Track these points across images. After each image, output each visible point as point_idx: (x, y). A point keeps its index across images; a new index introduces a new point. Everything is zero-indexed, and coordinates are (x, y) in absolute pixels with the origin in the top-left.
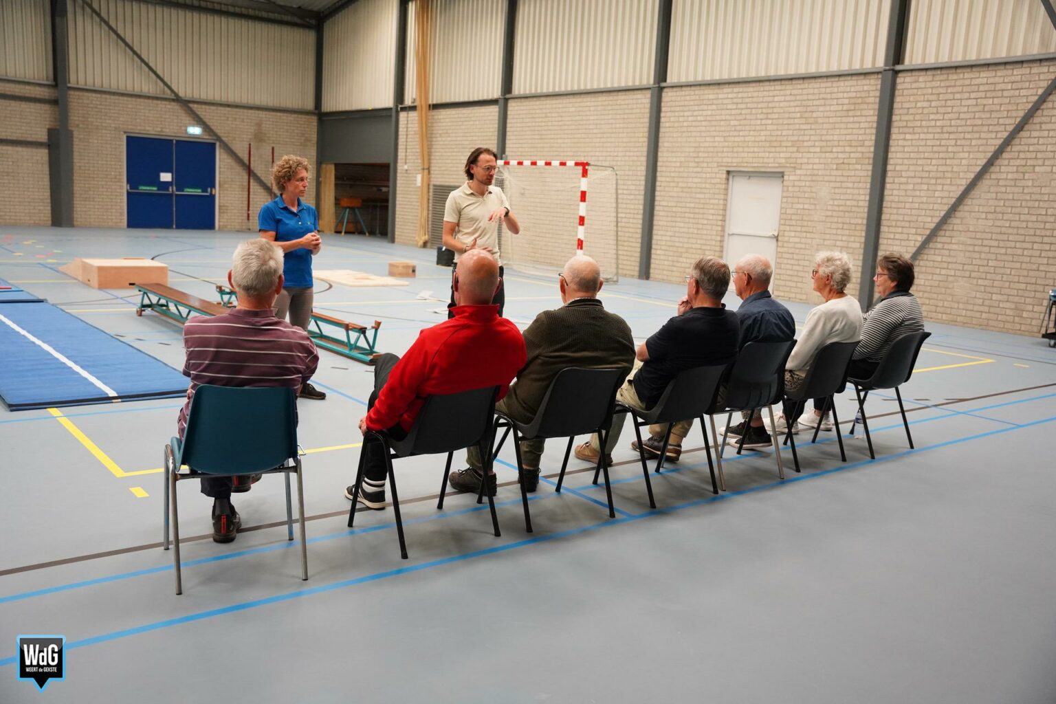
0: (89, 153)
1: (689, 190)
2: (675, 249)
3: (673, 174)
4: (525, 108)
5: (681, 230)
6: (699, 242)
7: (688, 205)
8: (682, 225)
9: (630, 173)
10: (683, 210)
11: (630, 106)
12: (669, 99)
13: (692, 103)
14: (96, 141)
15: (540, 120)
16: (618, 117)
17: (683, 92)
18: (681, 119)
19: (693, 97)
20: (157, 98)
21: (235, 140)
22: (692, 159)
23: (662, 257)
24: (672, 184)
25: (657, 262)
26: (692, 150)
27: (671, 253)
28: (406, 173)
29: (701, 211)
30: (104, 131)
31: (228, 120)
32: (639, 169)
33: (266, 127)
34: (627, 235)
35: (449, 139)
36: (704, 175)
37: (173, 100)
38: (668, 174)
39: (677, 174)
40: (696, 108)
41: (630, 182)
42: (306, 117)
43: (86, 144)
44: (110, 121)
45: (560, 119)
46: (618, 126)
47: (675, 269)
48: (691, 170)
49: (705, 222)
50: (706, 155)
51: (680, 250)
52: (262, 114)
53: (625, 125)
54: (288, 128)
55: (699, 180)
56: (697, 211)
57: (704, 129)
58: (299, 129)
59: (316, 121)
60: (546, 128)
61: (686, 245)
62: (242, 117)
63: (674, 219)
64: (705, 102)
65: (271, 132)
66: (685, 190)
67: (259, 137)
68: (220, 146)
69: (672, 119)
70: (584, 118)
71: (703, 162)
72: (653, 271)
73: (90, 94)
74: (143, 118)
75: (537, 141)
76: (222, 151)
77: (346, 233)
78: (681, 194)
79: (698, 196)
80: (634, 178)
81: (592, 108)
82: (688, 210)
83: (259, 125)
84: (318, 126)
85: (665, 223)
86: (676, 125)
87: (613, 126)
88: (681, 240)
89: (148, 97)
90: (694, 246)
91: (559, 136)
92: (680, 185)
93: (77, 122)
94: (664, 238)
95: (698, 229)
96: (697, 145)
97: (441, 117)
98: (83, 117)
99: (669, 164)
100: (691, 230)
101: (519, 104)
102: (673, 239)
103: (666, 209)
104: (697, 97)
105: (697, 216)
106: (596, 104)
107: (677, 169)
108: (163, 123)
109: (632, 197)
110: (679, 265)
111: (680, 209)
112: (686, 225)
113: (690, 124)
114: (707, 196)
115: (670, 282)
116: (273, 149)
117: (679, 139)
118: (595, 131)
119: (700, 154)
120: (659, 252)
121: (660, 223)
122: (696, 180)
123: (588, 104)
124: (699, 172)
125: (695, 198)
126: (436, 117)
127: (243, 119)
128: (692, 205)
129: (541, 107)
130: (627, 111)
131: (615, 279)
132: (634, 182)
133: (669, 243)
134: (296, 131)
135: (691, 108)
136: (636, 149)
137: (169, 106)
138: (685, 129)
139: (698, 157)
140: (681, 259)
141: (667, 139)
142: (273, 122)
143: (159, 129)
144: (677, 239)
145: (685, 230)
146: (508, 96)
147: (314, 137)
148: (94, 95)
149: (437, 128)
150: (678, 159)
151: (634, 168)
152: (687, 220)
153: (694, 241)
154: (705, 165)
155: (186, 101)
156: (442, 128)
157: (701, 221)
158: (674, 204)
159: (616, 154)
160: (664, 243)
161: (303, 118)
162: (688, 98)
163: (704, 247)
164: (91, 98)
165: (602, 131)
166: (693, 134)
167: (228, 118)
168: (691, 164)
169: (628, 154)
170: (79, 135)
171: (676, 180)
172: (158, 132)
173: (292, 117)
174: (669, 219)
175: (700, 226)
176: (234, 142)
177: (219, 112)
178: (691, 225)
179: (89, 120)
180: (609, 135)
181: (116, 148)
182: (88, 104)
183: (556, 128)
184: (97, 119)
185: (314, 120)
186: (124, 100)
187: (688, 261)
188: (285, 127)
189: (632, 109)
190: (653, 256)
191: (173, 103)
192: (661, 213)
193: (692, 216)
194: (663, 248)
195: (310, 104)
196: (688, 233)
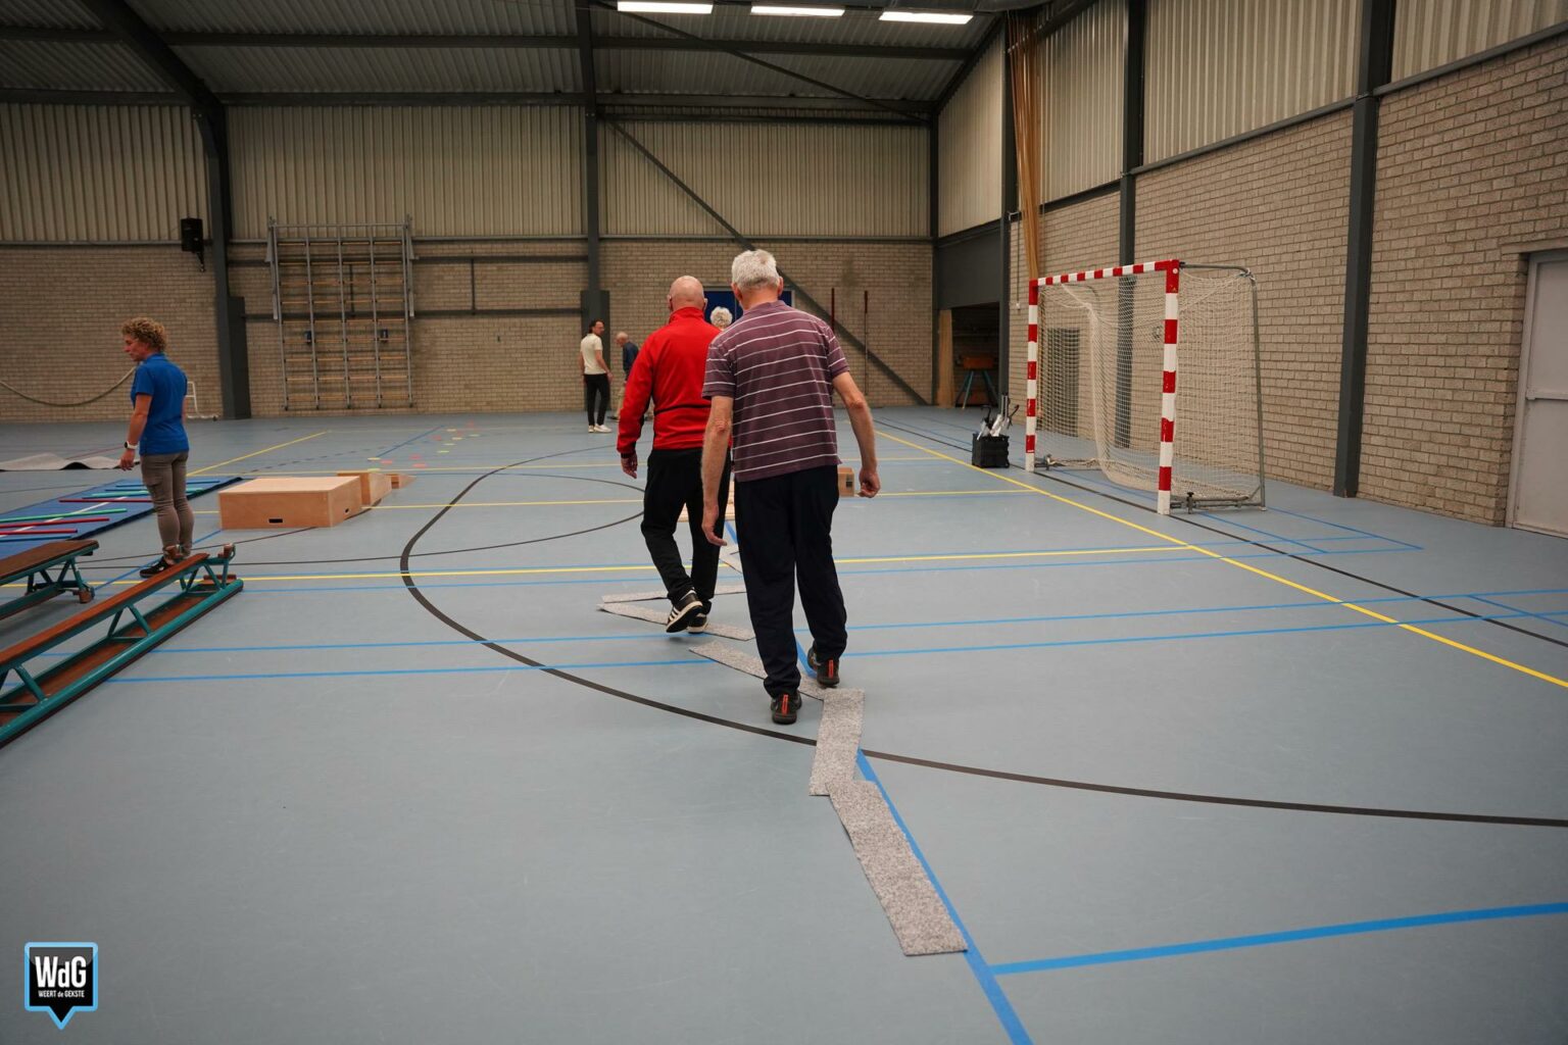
0: (628, 317)
1: (1436, 306)
2: (1406, 434)
3: (1401, 276)
4: (1157, 187)
5: (1420, 393)
6: (1457, 418)
7: (1433, 339)
8: (1421, 382)
9: (1322, 282)
10: (1423, 350)
11: (1320, 150)
12: (1392, 118)
13: (1441, 115)
14: (636, 302)
15: (1180, 203)
16: (1299, 174)
17: (1423, 96)
18: (1417, 155)
19: (1443, 102)
20: (712, 240)
21: (816, 285)
22: (1442, 238)
23: (1382, 451)
24: (1400, 297)
25: (1372, 460)
26: (1442, 217)
27: (1399, 443)
28: (1019, 315)
29: (1461, 350)
30: (646, 288)
31: (806, 260)
32: (1336, 272)
33: (859, 265)
34: (1318, 405)
35: (1065, 255)
36: (1468, 270)
37: (733, 240)
38: (1392, 276)
39: (1409, 275)
40: (1450, 124)
41: (1321, 301)
42: (917, 246)
43: (625, 306)
44: (654, 276)
45: (1207, 196)
46: (1299, 192)
47: (1405, 476)
48: (1439, 262)
49: (1470, 374)
50: (1473, 224)
51: (1417, 435)
52: (853, 248)
53: (1311, 189)
54: (891, 263)
55: (1458, 283)
56: (1452, 350)
57: (1467, 167)
58: (907, 264)
59: (931, 251)
60: (1188, 216)
61: (1428, 426)
62: (825, 254)
63: (1402, 371)
64: (1469, 106)
65: (867, 271)
66: (1427, 307)
67: (849, 280)
68: (796, 296)
69: (1399, 160)
70: (1244, 187)
71: (1466, 241)
72: (1367, 481)
73: (629, 244)
74: (694, 267)
75: (1175, 242)
76: (799, 301)
77: (967, 406)
78: (1418, 317)
79: (1454, 317)
80: (1329, 291)
81: (1255, 167)
82: (1432, 350)
83: (850, 262)
84: (933, 258)
85: (1386, 380)
86: (1408, 169)
87: (1291, 194)
88: (1419, 414)
89: (701, 240)
90: (1444, 428)
91: (1206, 228)
92: (1417, 296)
93: (614, 280)
94: (1386, 411)
95: (1454, 390)
96: (1451, 205)
97: (1055, 222)
98: (621, 273)
99: (1394, 255)
100: (1439, 393)
101: (1150, 181)
102: (1402, 412)
103: (1388, 350)
104: (1453, 100)
105: (1451, 362)
106: (1262, 157)
107: (1410, 265)
108: (720, 271)
109: (1326, 329)
110: (1414, 467)
111: (1414, 349)
112: (1429, 383)
113: (1436, 162)
114: (1474, 316)
115: (1394, 503)
116: (866, 293)
117: (1414, 200)
118: (1262, 209)
119: (1460, 225)
120: (1374, 440)
121: (1379, 380)
122: (1448, 283)
123: (1250, 160)
124: (1456, 265)
125: (1447, 323)
126: (1050, 223)
127: (827, 257)
128: (1443, 339)
129: (1180, 180)
130: (1314, 161)
131: (1257, 498)
132: (1328, 300)
133: (1394, 422)
134: (902, 267)
135: (1438, 127)
136: (1332, 234)
137: (726, 249)
138: (1425, 175)
139: (1454, 231)
140: (1418, 456)
141: (1389, 204)
142: (868, 257)
143: (715, 280)
144: (1410, 413)
145: (1426, 393)
146: (1134, 171)
147: (929, 274)
148: (635, 245)
149: (1051, 240)
150: (1412, 243)
151: (1328, 272)
152: (1430, 371)
153: (1446, 417)
154: (1470, 247)
155: (749, 240)
156: (1057, 239)
157: (1460, 372)
158: (1404, 339)
159: (1297, 247)
160: (1385, 421)
161: (914, 249)
162: (1432, 107)
163: (1466, 430)
164: (630, 249)
165: (1272, 207)
166: (1443, 183)
167: (806, 256)
168: (1439, 250)
169: (1317, 244)
170: (617, 295)
171: (1408, 286)
172: (714, 283)
173: (895, 249)
174: (1396, 371)
175: (1459, 384)
176: (814, 288)
177: (793, 249)
178: (1439, 383)
179: (629, 276)
180: (1284, 213)
181: (660, 308)
182: (627, 256)
183: (1202, 213)
184: (637, 274)
185: (928, 251)
186: (670, 247)
187: (1433, 459)
188: (886, 263)
189: (1323, 154)
190: (1364, 449)
191: (732, 245)
192: (1380, 360)
193: (1441, 362)
194: (1383, 431)
195: (923, 230)
196: (1432, 400)
